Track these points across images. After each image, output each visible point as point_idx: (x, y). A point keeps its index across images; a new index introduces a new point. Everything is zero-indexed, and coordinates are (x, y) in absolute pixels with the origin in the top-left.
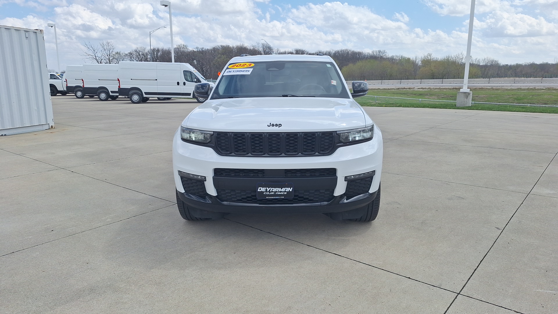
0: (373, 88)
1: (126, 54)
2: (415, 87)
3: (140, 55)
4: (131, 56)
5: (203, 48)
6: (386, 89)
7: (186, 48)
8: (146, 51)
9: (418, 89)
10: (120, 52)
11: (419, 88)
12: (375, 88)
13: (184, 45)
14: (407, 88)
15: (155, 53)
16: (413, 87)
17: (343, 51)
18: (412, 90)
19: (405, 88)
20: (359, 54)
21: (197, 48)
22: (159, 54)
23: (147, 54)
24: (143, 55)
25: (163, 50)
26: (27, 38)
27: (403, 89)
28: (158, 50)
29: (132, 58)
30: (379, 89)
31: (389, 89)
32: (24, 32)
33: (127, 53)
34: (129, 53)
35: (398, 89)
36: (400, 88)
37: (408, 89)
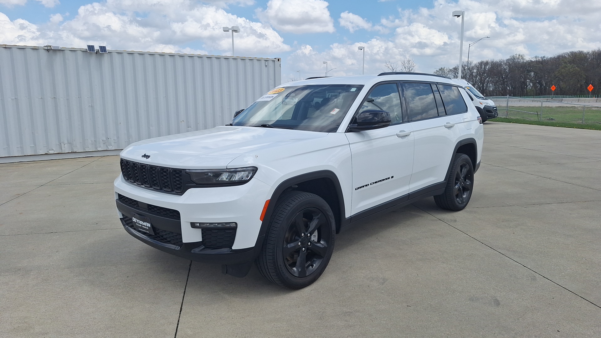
1: (450, 70)
3: (465, 70)
4: (456, 71)
5: (544, 57)
7: (523, 58)
8: (473, 65)
10: (444, 68)
13: (519, 56)
15: (483, 66)
21: (536, 57)
22: (487, 67)
23: (473, 68)
24: (469, 69)
25: (492, 62)
26: (266, 66)
28: (487, 63)
29: (456, 74)
32: (264, 61)
33: (451, 68)
34: (454, 68)
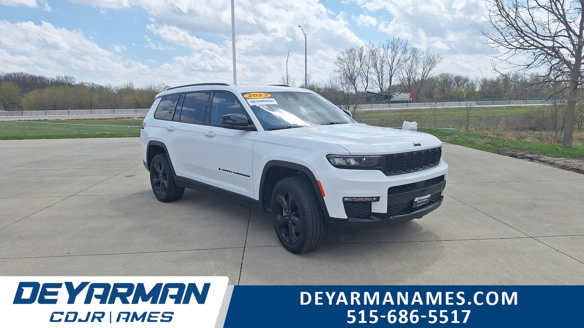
0: (86, 118)
2: (134, 117)
6: (102, 119)
9: (138, 119)
11: (138, 117)
12: (88, 118)
14: (125, 118)
16: (132, 117)
17: (17, 75)
18: (131, 119)
19: (123, 118)
20: (41, 78)
27: (121, 118)
30: (93, 119)
31: (105, 119)
35: (116, 118)
36: (118, 117)
37: (127, 119)
